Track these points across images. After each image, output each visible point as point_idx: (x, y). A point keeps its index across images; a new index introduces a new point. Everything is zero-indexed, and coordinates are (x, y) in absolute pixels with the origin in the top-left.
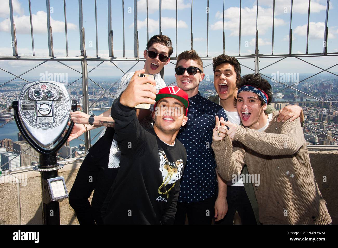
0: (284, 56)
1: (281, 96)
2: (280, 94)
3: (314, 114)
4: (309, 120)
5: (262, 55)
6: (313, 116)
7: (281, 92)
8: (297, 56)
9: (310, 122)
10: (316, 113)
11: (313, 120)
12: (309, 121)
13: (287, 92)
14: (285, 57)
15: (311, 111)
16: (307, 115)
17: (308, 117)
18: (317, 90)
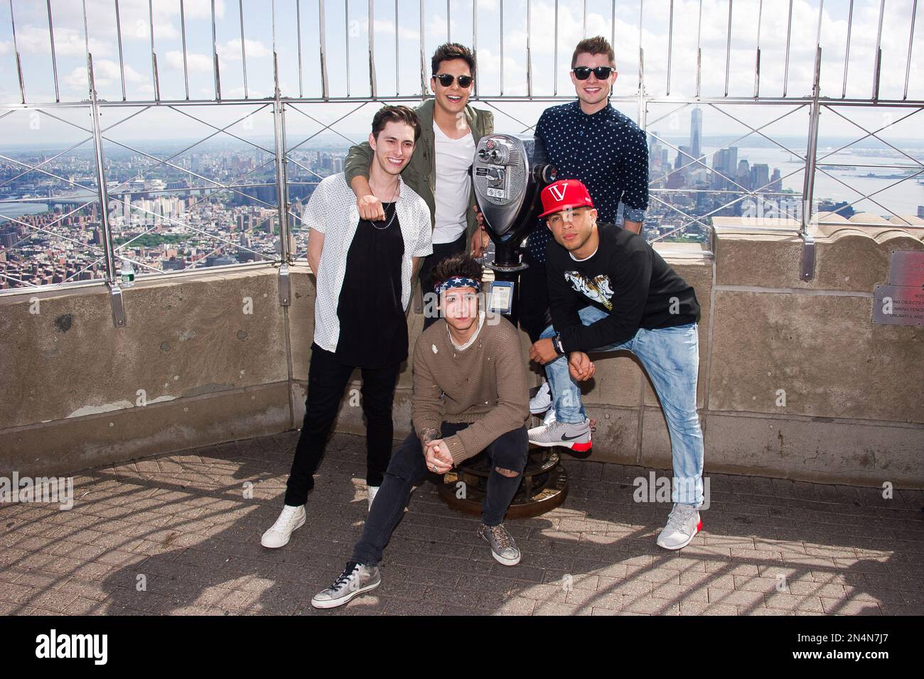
0: (148, 105)
1: (160, 185)
2: (159, 181)
3: (228, 218)
4: (219, 230)
5: (104, 101)
6: (225, 222)
7: (161, 177)
8: (171, 105)
9: (222, 233)
10: (232, 216)
11: (227, 229)
12: (219, 232)
13: (171, 176)
14: (149, 107)
15: (222, 212)
16: (215, 221)
17: (216, 224)
18: (227, 169)
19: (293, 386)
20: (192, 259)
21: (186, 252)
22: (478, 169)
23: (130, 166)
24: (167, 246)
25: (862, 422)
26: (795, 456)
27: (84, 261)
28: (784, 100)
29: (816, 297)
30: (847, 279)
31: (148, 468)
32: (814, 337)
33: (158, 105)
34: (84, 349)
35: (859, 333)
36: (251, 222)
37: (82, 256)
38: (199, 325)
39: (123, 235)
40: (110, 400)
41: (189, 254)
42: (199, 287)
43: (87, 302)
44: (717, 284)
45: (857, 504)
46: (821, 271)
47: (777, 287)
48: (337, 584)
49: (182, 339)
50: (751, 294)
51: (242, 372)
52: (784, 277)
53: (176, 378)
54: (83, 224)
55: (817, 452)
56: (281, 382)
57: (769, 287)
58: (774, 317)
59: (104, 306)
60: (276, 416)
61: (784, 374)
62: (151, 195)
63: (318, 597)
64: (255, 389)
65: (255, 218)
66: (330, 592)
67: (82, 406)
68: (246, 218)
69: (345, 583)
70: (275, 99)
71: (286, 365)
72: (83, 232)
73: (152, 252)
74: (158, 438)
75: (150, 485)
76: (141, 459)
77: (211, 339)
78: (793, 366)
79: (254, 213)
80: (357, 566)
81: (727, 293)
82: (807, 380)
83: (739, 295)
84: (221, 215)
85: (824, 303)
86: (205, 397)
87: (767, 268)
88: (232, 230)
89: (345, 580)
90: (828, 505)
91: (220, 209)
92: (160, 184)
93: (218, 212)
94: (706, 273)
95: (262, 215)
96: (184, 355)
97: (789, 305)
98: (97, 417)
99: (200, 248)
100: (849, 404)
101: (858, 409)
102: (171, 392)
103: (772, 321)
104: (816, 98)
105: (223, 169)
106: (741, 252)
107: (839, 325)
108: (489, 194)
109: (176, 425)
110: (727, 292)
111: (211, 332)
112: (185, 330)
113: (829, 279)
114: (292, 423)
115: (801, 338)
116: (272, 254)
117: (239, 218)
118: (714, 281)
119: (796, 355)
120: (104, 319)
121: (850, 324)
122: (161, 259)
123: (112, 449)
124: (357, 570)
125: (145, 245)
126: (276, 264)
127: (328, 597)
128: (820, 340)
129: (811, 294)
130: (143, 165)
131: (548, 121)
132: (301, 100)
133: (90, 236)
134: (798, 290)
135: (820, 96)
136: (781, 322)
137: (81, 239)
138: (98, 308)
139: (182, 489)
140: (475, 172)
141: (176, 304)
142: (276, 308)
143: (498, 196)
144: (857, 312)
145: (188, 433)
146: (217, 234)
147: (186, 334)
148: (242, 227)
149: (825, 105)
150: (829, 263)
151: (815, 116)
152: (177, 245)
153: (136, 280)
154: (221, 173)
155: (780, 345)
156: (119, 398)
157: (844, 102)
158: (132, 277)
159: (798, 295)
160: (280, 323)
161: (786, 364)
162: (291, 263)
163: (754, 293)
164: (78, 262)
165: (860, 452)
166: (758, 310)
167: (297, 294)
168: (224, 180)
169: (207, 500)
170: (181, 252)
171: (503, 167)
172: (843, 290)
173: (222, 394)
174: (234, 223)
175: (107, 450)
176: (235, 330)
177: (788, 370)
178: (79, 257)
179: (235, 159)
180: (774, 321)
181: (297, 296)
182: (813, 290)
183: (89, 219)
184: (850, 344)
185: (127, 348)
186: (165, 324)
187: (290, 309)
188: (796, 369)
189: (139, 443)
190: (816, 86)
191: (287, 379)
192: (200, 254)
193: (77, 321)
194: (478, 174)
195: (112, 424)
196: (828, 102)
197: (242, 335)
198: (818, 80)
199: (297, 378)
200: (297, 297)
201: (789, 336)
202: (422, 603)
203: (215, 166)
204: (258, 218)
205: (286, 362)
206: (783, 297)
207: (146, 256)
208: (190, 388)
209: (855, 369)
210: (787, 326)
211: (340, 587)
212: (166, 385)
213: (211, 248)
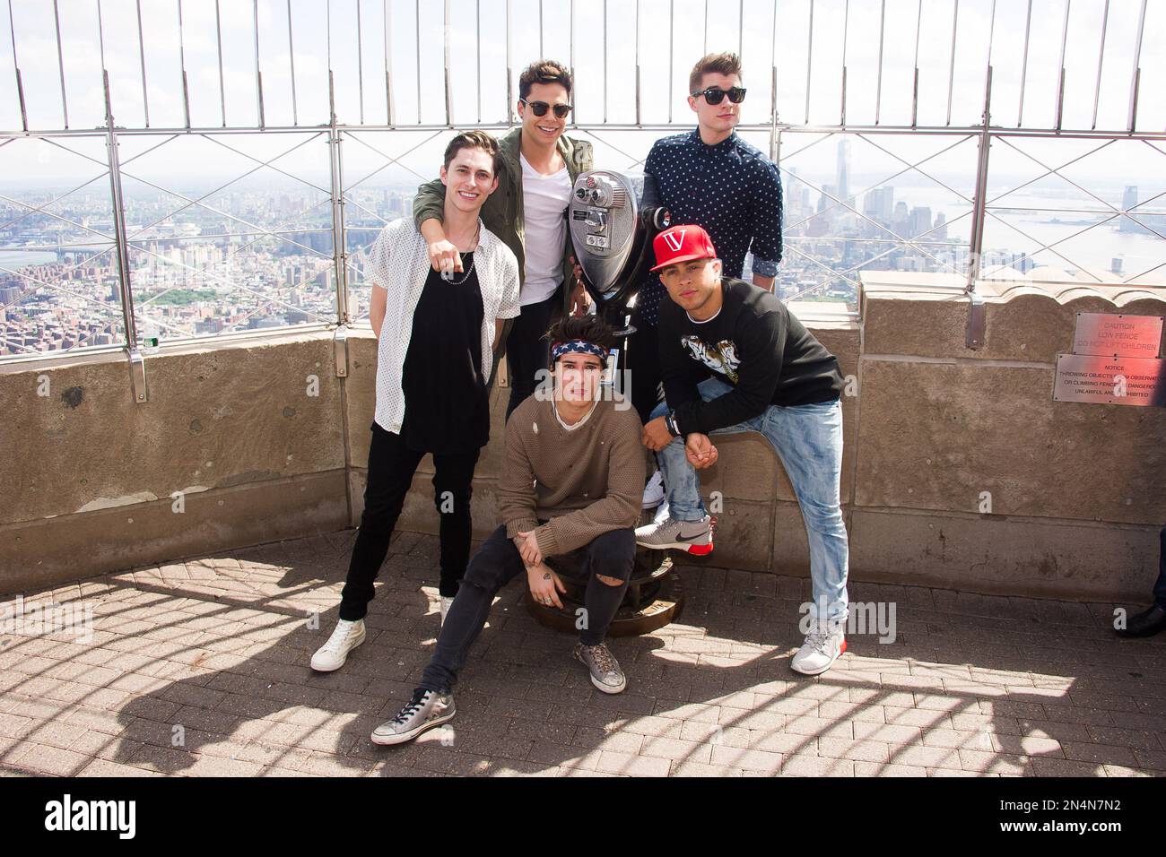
19: (352, 474)
20: (232, 321)
21: (224, 311)
22: (575, 212)
23: (156, 207)
24: (201, 304)
25: (1041, 520)
26: (959, 561)
27: (101, 322)
28: (947, 130)
29: (985, 368)
30: (1023, 347)
31: (173, 574)
32: (983, 417)
33: (188, 133)
34: (96, 428)
35: (1037, 412)
36: (303, 276)
37: (98, 316)
38: (238, 400)
39: (147, 290)
40: (129, 490)
41: (228, 314)
42: (238, 354)
43: (101, 372)
44: (865, 353)
45: (1035, 620)
46: (992, 337)
47: (937, 357)
48: (402, 715)
49: (216, 417)
50: (907, 365)
51: (289, 458)
52: (947, 344)
53: (209, 464)
54: (99, 277)
55: (986, 556)
56: (337, 469)
57: (928, 357)
58: (934, 393)
59: (122, 377)
60: (330, 511)
61: (947, 461)
62: (182, 242)
63: (380, 730)
64: (304, 478)
65: (308, 270)
66: (394, 724)
67: (95, 496)
68: (298, 270)
69: (412, 714)
70: (330, 126)
71: (342, 450)
72: (99, 287)
73: (183, 311)
74: (187, 538)
75: (176, 594)
76: (167, 562)
77: (252, 417)
78: (957, 452)
79: (307, 265)
80: (427, 694)
81: (877, 364)
82: (973, 469)
83: (892, 366)
84: (267, 266)
85: (995, 377)
86: (244, 488)
87: (926, 333)
88: (280, 284)
89: (412, 711)
90: (1000, 621)
91: (265, 259)
92: (192, 229)
93: (263, 262)
94: (852, 339)
95: (317, 267)
96: (218, 437)
97: (952, 378)
98: (112, 511)
99: (241, 307)
100: (1025, 499)
101: (1037, 504)
102: (202, 481)
103: (932, 397)
104: (986, 127)
105: (270, 211)
106: (894, 314)
107: (1012, 403)
108: (588, 242)
109: (208, 521)
110: (877, 361)
111: (251, 409)
112: (220, 406)
113: (1000, 348)
114: (350, 520)
115: (968, 419)
116: (328, 314)
117: (289, 271)
118: (862, 349)
119: (960, 440)
120: (122, 392)
121: (1026, 402)
122: (194, 320)
123: (131, 550)
124: (427, 698)
125: (174, 302)
126: (331, 327)
127: (391, 731)
128: (990, 421)
129: (979, 365)
130: (172, 206)
131: (660, 154)
132: (363, 128)
133: (108, 292)
134: (962, 360)
135: (991, 125)
136: (942, 399)
137: (97, 295)
138: (115, 379)
139: (216, 599)
140: (572, 215)
141: (208, 373)
142: (331, 381)
143: (599, 245)
144: (1035, 386)
145: (223, 532)
146: (261, 290)
147: (221, 411)
148: (292, 282)
149: (997, 135)
150: (1002, 328)
151: (985, 148)
152: (213, 302)
153: (160, 345)
154: (266, 215)
155: (942, 426)
156: (139, 490)
157: (1019, 132)
158: (155, 342)
159: (964, 366)
160: (336, 399)
161: (948, 450)
162: (349, 325)
163: (910, 364)
164: (93, 323)
165: (1040, 557)
166: (916, 385)
167: (356, 363)
168: (270, 224)
169: (245, 613)
170: (218, 312)
171: (606, 210)
172: (1019, 361)
173: (266, 484)
174: (283, 276)
175: (125, 552)
176: (281, 407)
177: (951, 457)
178: (94, 318)
179: (285, 199)
180: (934, 398)
181: (357, 365)
182: (981, 360)
183: (106, 271)
184: (1027, 426)
185: (150, 430)
186: (195, 399)
187: (348, 382)
188: (961, 456)
189: (163, 543)
190: (987, 114)
191: (344, 466)
192: (241, 314)
193: (89, 396)
194: (575, 218)
195: (131, 521)
196: (1002, 133)
197: (289, 412)
198: (988, 105)
199: (356, 465)
200: (357, 368)
201: (952, 416)
202: (505, 739)
203: (259, 207)
204: (312, 271)
205: (342, 445)
206: (945, 369)
207: (176, 315)
208: (226, 476)
209: (1032, 456)
210: (950, 403)
211: (406, 719)
212: (197, 473)
213: (254, 307)
